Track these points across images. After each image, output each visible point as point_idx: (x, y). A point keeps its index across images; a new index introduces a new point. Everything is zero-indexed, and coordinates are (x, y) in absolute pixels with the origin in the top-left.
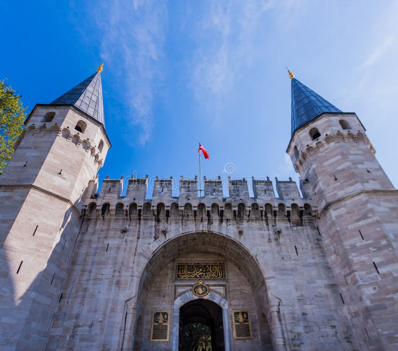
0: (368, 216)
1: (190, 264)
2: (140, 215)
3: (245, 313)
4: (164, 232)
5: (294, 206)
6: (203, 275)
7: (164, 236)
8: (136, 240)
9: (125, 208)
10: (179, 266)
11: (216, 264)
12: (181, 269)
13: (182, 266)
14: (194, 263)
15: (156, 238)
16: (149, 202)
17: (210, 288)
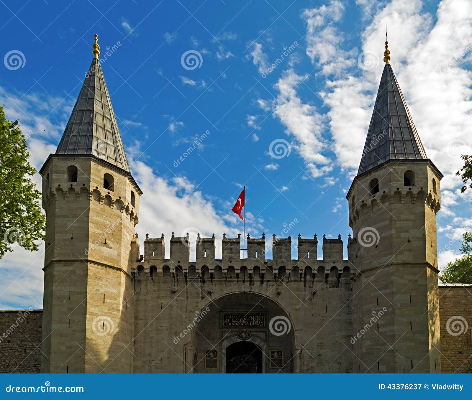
0: (388, 287)
1: (235, 315)
2: (186, 277)
3: (280, 351)
4: (210, 293)
5: (334, 268)
6: (246, 323)
7: (210, 296)
8: (186, 299)
9: (171, 271)
10: (225, 316)
11: (259, 314)
12: (227, 319)
13: (227, 316)
14: (239, 314)
15: (203, 298)
16: (193, 264)
17: (252, 333)
